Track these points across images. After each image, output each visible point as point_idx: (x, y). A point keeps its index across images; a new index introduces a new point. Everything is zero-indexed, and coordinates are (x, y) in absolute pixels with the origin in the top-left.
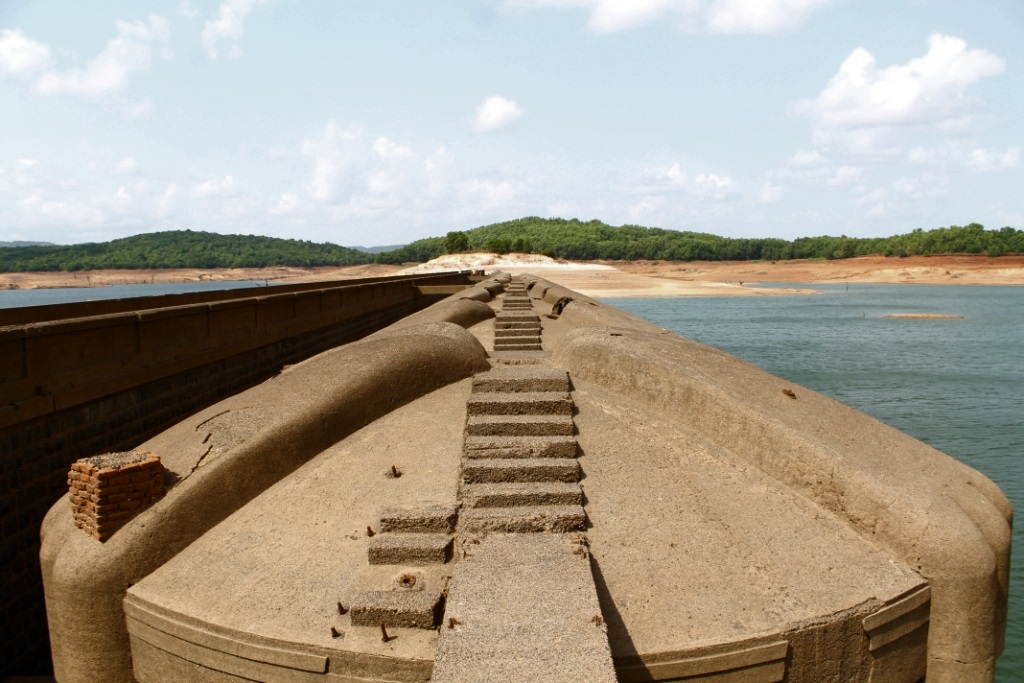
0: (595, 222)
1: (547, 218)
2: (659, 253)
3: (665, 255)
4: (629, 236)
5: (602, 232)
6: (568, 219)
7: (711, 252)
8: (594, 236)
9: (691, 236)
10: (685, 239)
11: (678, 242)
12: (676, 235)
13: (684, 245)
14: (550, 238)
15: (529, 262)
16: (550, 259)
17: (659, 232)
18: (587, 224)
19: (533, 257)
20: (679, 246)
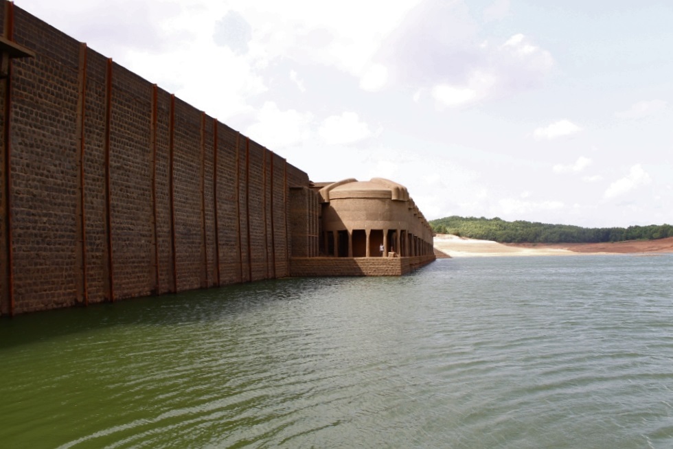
0: (497, 219)
1: (464, 217)
2: (538, 238)
3: (541, 239)
4: (518, 228)
5: (500, 225)
6: (478, 217)
7: (573, 237)
8: (494, 228)
9: (560, 227)
10: (556, 229)
11: (549, 231)
12: (551, 226)
13: (555, 233)
14: (465, 229)
15: (444, 239)
16: (457, 237)
17: (539, 225)
18: (491, 220)
19: (447, 236)
20: (551, 233)
